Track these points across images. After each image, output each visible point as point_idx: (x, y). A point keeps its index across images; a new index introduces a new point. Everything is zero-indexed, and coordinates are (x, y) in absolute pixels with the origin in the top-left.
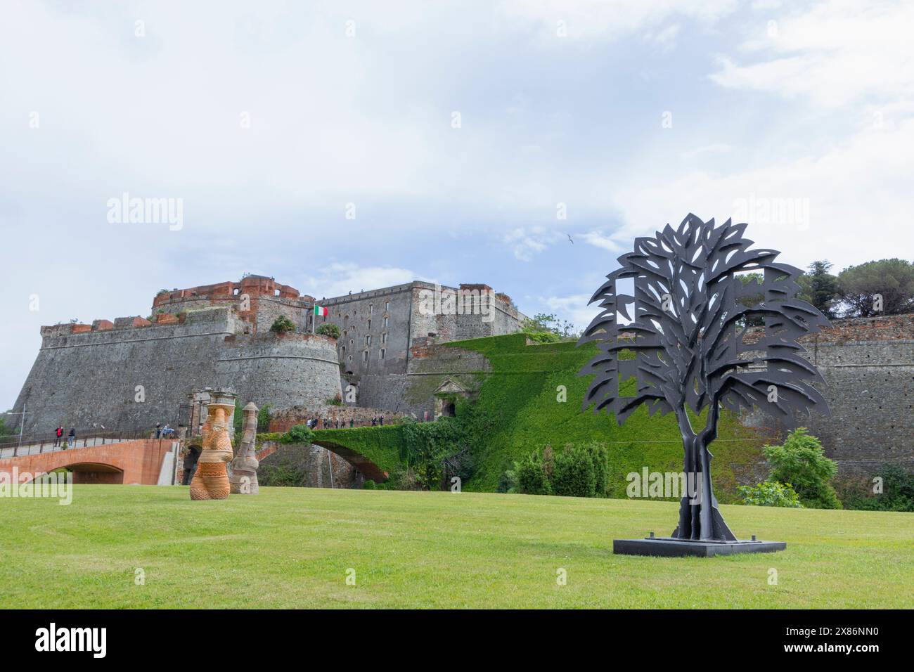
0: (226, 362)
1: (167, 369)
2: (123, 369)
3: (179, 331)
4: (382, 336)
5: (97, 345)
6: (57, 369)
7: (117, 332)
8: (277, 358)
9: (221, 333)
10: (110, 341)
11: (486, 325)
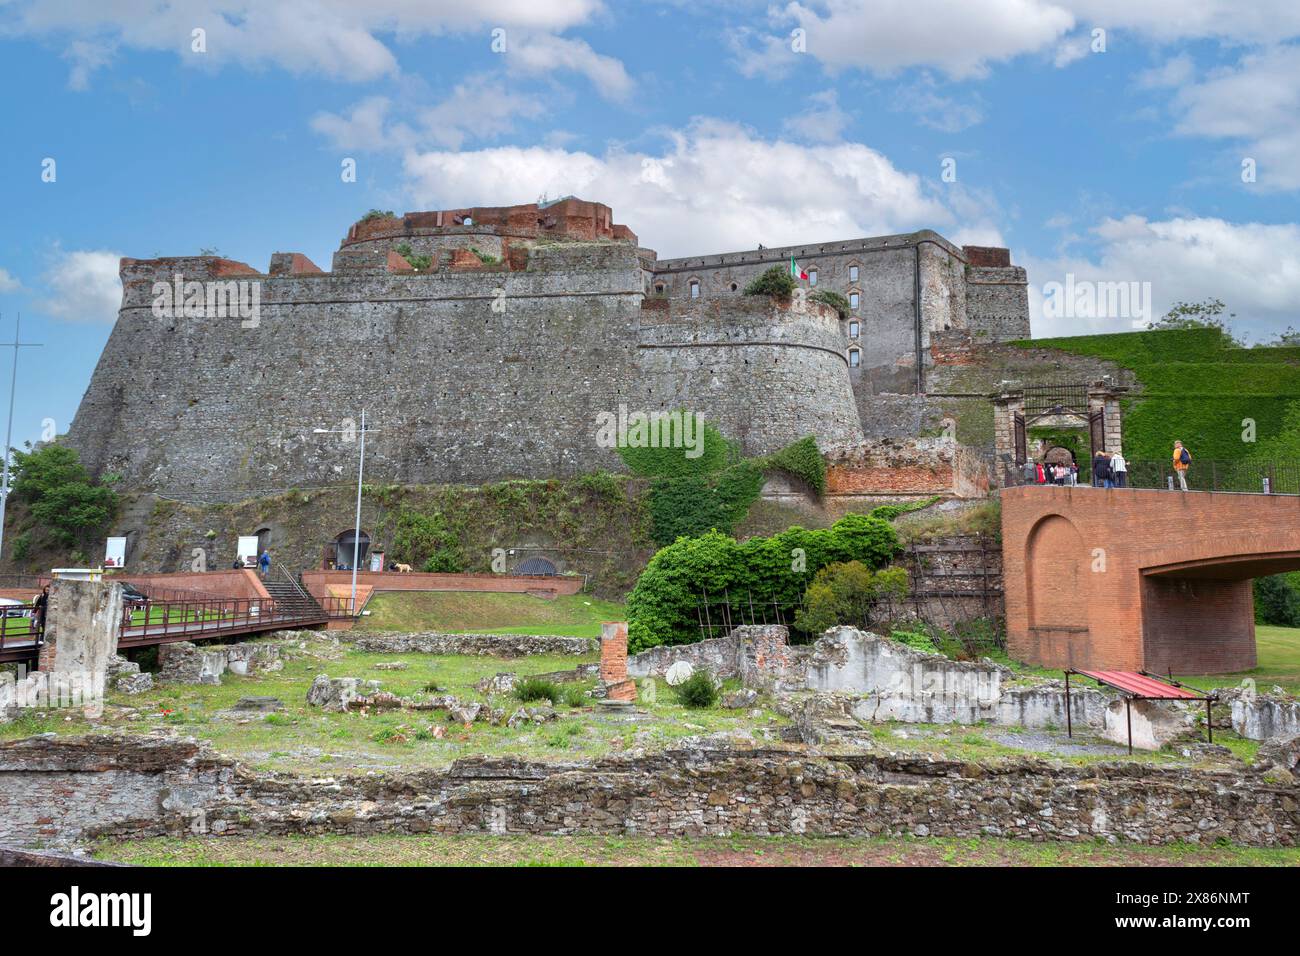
0: (662, 351)
1: (506, 360)
2: (383, 355)
7: (347, 279)
8: (783, 345)
9: (629, 293)
10: (330, 297)
11: (1021, 317)
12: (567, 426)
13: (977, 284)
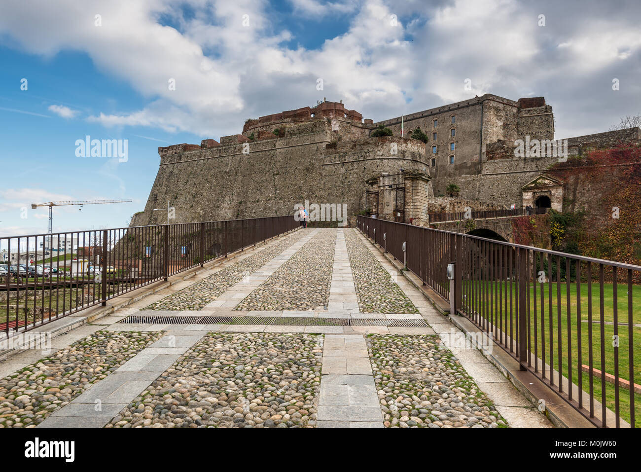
0: (331, 166)
1: (274, 175)
3: (280, 143)
4: (449, 144)
5: (208, 159)
6: (176, 179)
7: (224, 148)
8: (382, 159)
9: (323, 142)
10: (218, 155)
11: (547, 131)
12: (293, 201)
13: (523, 117)
